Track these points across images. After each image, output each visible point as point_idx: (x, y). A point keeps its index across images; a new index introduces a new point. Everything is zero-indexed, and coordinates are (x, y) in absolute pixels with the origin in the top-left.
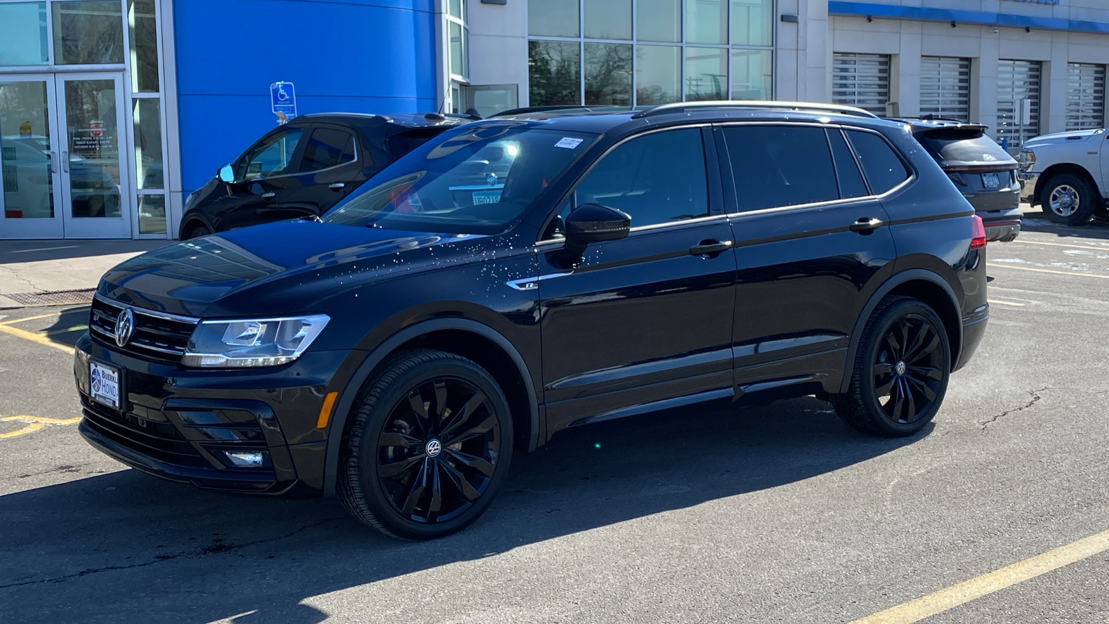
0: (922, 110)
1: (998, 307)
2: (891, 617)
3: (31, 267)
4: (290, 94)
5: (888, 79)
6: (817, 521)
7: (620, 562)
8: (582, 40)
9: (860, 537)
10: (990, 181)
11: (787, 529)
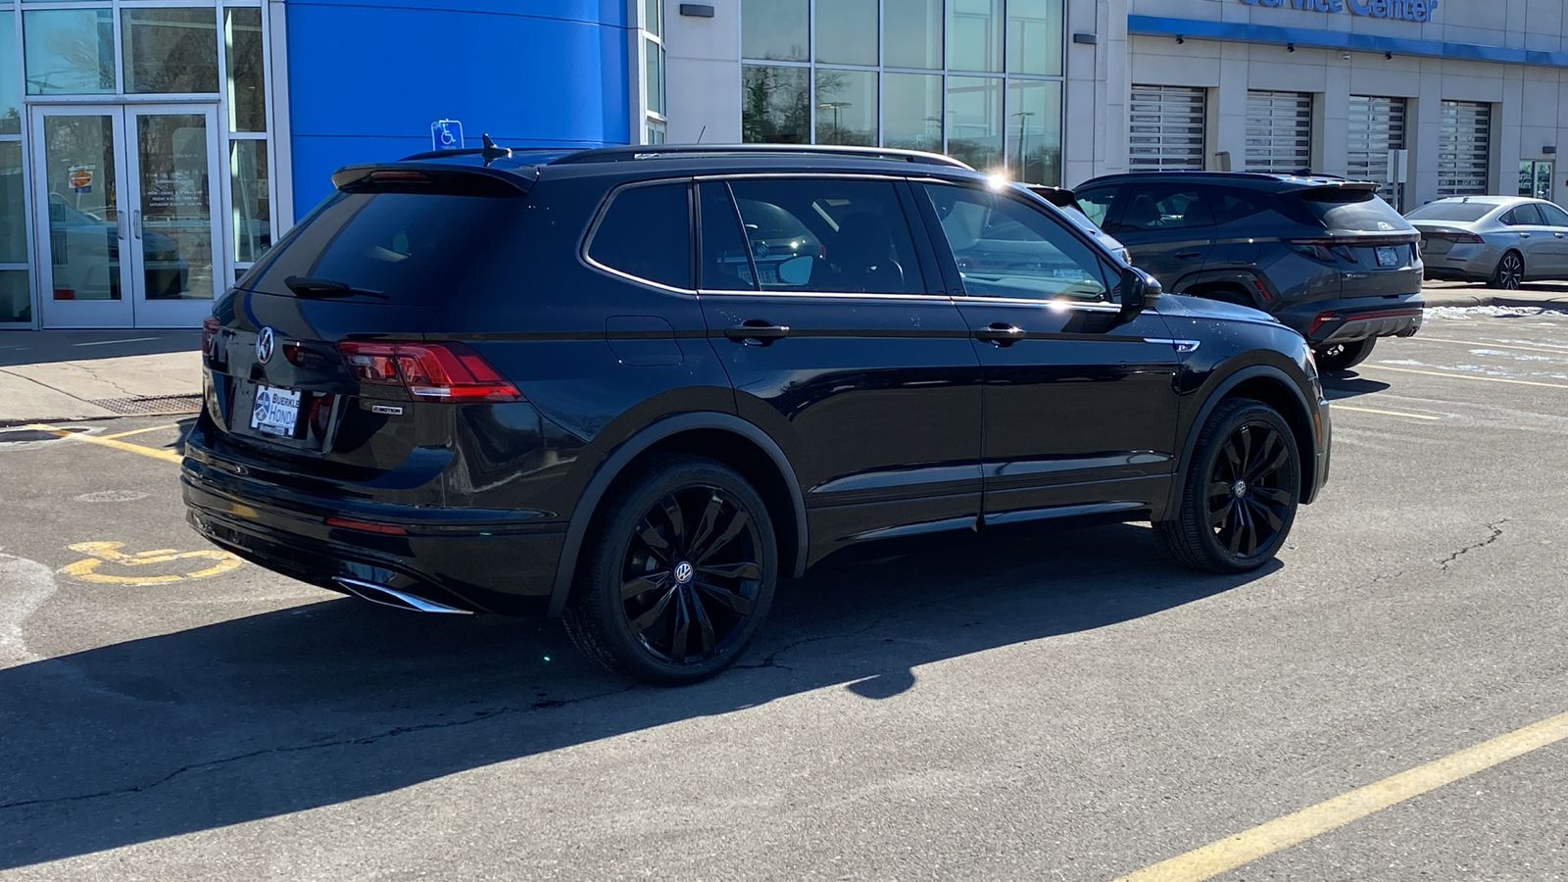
0: (1248, 162)
1: (1407, 421)
2: (1409, 781)
3: (108, 364)
4: (457, 135)
5: (1203, 120)
6: (1278, 675)
7: (1053, 722)
8: (813, 65)
9: (1337, 694)
10: (1386, 257)
11: (1244, 684)
